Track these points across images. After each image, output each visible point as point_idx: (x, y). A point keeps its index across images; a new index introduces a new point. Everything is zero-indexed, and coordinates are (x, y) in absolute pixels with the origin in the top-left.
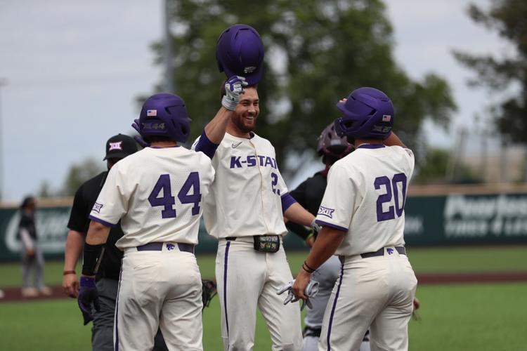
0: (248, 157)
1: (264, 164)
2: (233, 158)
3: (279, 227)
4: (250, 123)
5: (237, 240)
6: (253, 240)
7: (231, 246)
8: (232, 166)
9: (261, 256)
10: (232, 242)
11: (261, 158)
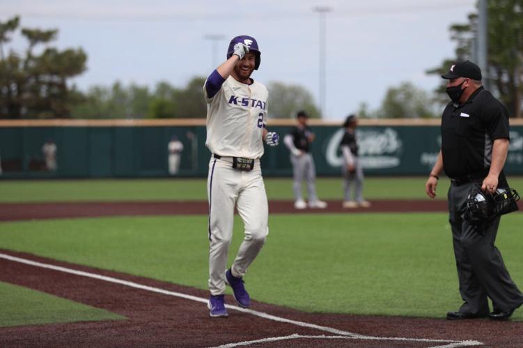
0: (243, 99)
1: (255, 105)
2: (233, 97)
3: (255, 153)
4: (245, 73)
5: (222, 159)
6: (232, 160)
7: (217, 163)
8: (230, 102)
9: (238, 173)
10: (218, 160)
11: (254, 101)
